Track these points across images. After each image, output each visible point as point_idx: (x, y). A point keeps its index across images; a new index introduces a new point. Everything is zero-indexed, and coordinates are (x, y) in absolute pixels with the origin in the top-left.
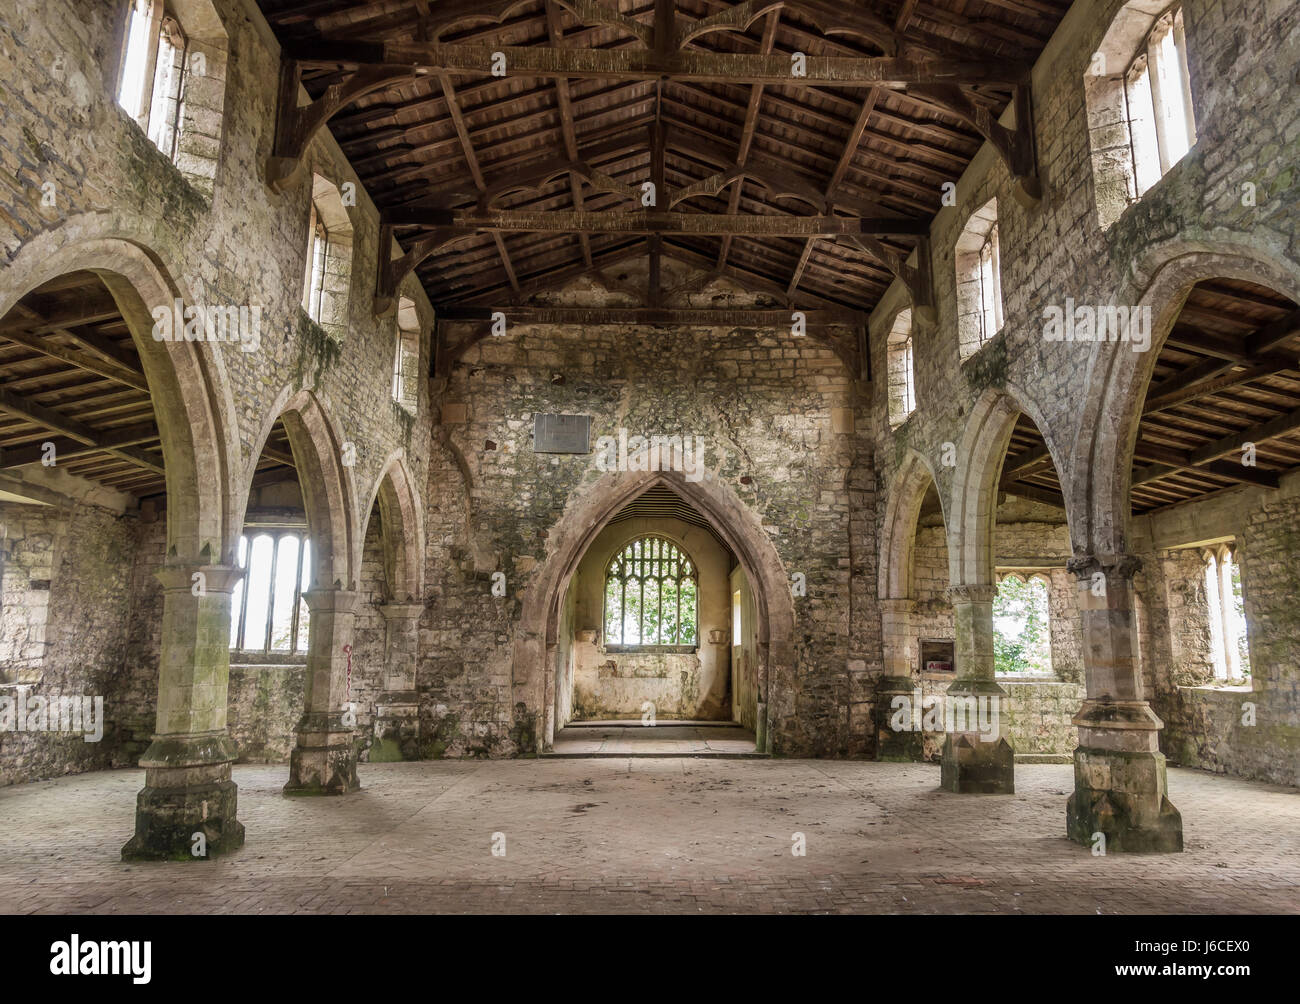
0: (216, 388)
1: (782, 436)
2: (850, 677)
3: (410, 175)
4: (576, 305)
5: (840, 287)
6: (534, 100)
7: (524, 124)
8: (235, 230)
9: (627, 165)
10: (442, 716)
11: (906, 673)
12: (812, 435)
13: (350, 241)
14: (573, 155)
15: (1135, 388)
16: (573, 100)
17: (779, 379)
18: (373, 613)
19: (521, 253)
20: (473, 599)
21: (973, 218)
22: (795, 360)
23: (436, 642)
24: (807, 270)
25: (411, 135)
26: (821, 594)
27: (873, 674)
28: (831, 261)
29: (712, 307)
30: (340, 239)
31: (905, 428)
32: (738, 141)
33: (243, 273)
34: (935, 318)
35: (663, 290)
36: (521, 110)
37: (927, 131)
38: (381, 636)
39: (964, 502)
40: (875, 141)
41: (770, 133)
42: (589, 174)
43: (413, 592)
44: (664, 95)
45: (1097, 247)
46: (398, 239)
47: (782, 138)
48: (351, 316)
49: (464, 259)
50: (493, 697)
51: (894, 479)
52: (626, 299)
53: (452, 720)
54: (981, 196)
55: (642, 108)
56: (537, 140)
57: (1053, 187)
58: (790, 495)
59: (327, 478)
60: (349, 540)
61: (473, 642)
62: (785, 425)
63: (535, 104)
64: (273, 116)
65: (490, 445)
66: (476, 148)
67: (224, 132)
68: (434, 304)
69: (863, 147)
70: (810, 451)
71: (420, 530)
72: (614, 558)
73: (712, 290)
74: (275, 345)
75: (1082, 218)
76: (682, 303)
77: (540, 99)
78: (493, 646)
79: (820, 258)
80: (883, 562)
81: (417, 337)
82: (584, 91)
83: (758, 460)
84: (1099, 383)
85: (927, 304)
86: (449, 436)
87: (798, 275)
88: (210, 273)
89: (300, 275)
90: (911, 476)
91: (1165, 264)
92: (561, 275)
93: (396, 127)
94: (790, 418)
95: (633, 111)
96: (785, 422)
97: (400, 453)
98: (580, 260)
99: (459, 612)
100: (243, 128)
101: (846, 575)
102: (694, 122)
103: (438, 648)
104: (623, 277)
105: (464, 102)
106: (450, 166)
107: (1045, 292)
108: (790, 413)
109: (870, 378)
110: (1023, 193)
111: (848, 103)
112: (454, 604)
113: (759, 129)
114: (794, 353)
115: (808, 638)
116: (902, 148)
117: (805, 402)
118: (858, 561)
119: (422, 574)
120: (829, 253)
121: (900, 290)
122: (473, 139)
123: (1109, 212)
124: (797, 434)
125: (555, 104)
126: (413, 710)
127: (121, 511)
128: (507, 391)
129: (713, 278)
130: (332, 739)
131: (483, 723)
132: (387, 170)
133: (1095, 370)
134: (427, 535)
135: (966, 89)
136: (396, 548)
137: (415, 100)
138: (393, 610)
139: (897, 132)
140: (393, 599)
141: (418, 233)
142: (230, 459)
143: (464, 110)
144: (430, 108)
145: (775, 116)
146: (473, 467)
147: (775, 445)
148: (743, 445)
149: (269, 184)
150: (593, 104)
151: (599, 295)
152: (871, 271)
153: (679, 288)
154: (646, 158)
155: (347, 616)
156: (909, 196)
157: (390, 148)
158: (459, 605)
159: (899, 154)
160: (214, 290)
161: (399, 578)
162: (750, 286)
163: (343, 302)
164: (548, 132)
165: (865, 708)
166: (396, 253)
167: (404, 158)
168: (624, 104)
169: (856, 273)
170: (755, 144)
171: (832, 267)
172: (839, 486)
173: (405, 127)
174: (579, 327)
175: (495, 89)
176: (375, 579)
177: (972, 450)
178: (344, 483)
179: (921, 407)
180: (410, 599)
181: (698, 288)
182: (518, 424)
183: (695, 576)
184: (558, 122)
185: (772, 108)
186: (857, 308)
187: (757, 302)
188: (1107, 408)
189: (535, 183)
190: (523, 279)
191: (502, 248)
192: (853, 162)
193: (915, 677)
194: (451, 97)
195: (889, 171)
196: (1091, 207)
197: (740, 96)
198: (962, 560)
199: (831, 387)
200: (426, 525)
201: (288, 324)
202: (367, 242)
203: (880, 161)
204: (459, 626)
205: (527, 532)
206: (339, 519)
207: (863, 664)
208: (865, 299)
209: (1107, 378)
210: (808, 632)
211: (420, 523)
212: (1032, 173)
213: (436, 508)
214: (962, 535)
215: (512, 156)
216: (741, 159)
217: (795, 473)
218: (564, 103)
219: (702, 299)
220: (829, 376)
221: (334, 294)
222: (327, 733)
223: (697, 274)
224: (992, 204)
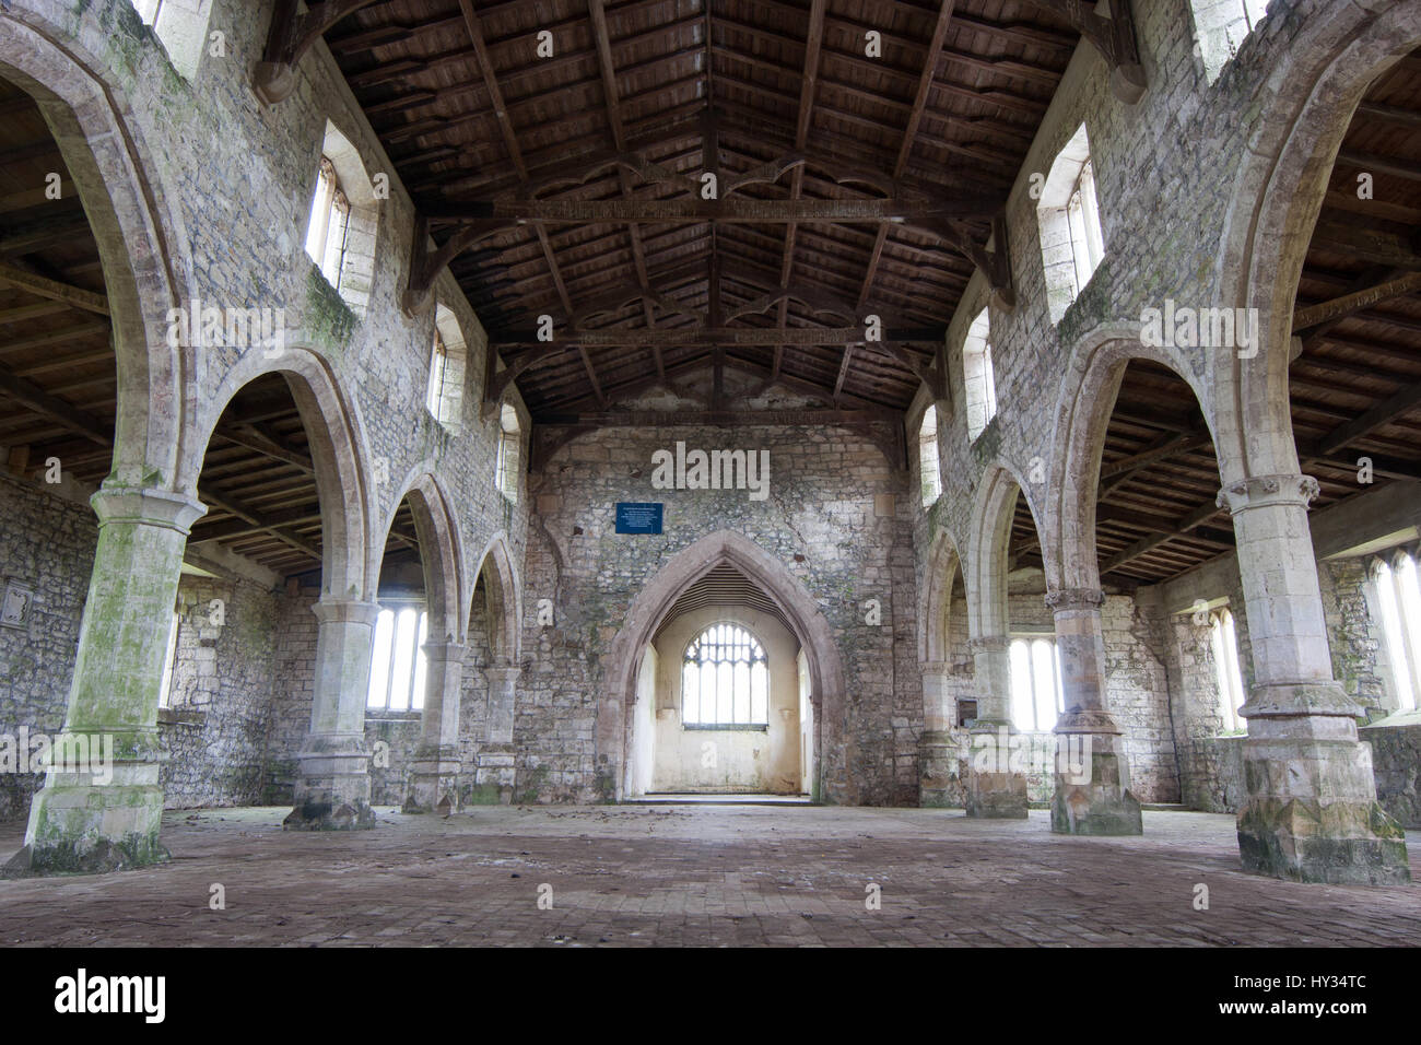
0: (363, 464)
1: (830, 519)
2: (894, 733)
3: (512, 303)
4: (652, 411)
5: (879, 389)
6: (612, 241)
7: (604, 260)
8: (380, 345)
9: (690, 290)
10: (535, 766)
11: (945, 727)
12: (857, 519)
13: (464, 356)
14: (645, 284)
15: (1090, 450)
16: (643, 240)
17: (828, 470)
18: (478, 675)
19: (604, 367)
20: (563, 664)
21: (973, 325)
22: (842, 454)
23: (531, 701)
24: (848, 375)
25: (513, 272)
26: (868, 659)
27: (917, 731)
28: (869, 367)
29: (769, 410)
30: (456, 355)
31: (934, 507)
32: (780, 268)
33: (385, 377)
34: (951, 410)
35: (726, 396)
36: (601, 249)
37: (931, 256)
38: (484, 696)
39: (979, 566)
40: (892, 265)
41: (806, 261)
42: (657, 298)
43: (512, 658)
44: (718, 233)
45: (1051, 340)
46: (502, 356)
47: (816, 264)
48: (465, 419)
49: (557, 372)
50: (579, 750)
51: (928, 553)
52: (694, 403)
53: (542, 770)
54: (978, 306)
55: (701, 244)
56: (615, 273)
57: (1022, 295)
58: (839, 572)
59: (442, 548)
60: (460, 602)
61: (562, 701)
62: (834, 511)
63: (613, 244)
64: (408, 259)
65: (578, 531)
66: (565, 281)
67: (375, 272)
68: (531, 412)
69: (882, 270)
70: (856, 532)
71: (519, 603)
72: (691, 642)
73: (768, 395)
74: (406, 435)
75: (1040, 319)
76: (742, 406)
77: (617, 241)
78: (579, 705)
79: (859, 364)
80: (922, 629)
81: (518, 438)
82: (651, 233)
83: (809, 541)
84: (1061, 448)
85: (945, 398)
86: (542, 521)
87: (841, 380)
88: (362, 376)
89: (425, 380)
90: (943, 550)
91: (1096, 350)
92: (639, 386)
93: (502, 265)
94: (838, 503)
95: (694, 247)
96: (833, 507)
97: (501, 534)
98: (654, 372)
99: (551, 675)
100: (389, 268)
101: (889, 641)
102: (743, 255)
103: (532, 705)
104: (691, 385)
105: (556, 244)
106: (544, 296)
107: (1021, 380)
108: (838, 499)
109: (907, 467)
110: (1001, 302)
111: (866, 236)
112: (547, 668)
113: (797, 257)
114: (841, 447)
115: (856, 698)
116: (914, 270)
117: (851, 489)
118: (900, 628)
119: (520, 641)
120: (865, 360)
121: (925, 391)
122: (563, 274)
123: (1058, 310)
124: (844, 518)
125: (629, 243)
126: (510, 760)
127: (271, 586)
128: (593, 485)
129: (769, 385)
130: (443, 767)
131: (571, 772)
132: (494, 300)
133: (1056, 438)
134: (524, 608)
135: (953, 222)
136: (497, 619)
137: (517, 244)
138: (492, 672)
139: (909, 257)
140: (494, 662)
141: (516, 352)
142: (371, 520)
143: (555, 251)
144: (528, 250)
145: (810, 247)
146: (564, 550)
147: (825, 526)
148: (797, 528)
149: (405, 311)
150: (660, 242)
151: (670, 402)
152: (902, 375)
153: (740, 394)
154: (704, 286)
155: (456, 665)
156: (925, 309)
157: (496, 283)
158: (550, 668)
159: (913, 274)
160: (364, 389)
161: (500, 645)
162: (801, 390)
163: (458, 405)
164: (622, 267)
165: (908, 761)
166: (500, 367)
167: (508, 290)
168: (684, 242)
169: (890, 376)
170: (795, 270)
171: (869, 372)
172: (881, 563)
173: (508, 265)
174: (654, 428)
175: (580, 234)
176: (479, 646)
177: (983, 520)
178: (456, 553)
179: (945, 489)
180: (509, 663)
181: (756, 394)
182: (601, 512)
183: (765, 660)
184: (632, 258)
185: (805, 241)
186: (893, 407)
187: (808, 405)
188: (1068, 469)
189: (613, 308)
190: (605, 389)
191: (587, 362)
192: (875, 283)
193: (953, 732)
194: (544, 240)
195: (906, 289)
196: (1046, 309)
197: (779, 232)
198: (979, 615)
199: (872, 470)
200: (524, 598)
201: (416, 420)
202: (477, 358)
203: (898, 281)
204: (549, 687)
205: (608, 605)
206: (451, 584)
207: (906, 720)
208: (901, 400)
209: (1067, 445)
210: (856, 693)
211: (519, 596)
212: (1008, 286)
213: (532, 584)
214: (979, 593)
215: (595, 286)
216: (784, 283)
217: (843, 551)
218: (636, 242)
219: (760, 403)
220: (872, 467)
221: (451, 399)
222: (438, 761)
223: (755, 381)
224: (985, 311)
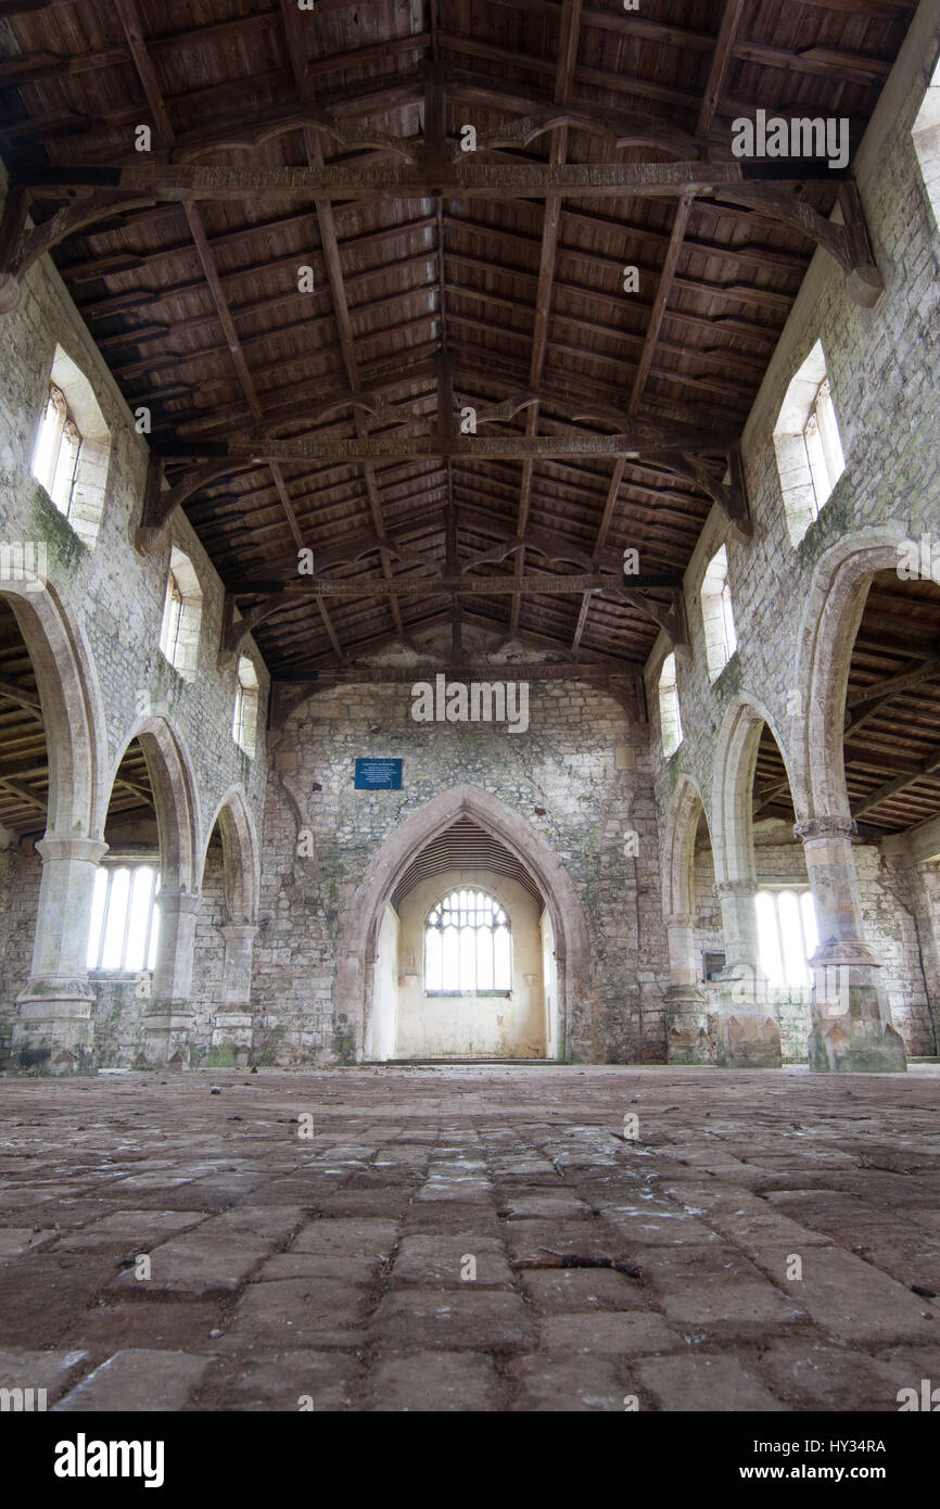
0: (91, 697)
1: (571, 772)
2: (641, 988)
3: (249, 553)
4: (391, 667)
5: (616, 642)
6: (348, 488)
7: (340, 509)
8: (110, 578)
9: (426, 543)
10: (273, 1027)
11: (692, 981)
12: (597, 772)
13: (200, 604)
14: (382, 534)
15: (835, 673)
16: (380, 489)
17: (568, 723)
18: (214, 933)
19: (342, 623)
20: (301, 921)
21: (711, 565)
22: (581, 707)
23: (268, 960)
24: (586, 628)
25: (250, 519)
26: (611, 912)
27: (664, 985)
28: (606, 618)
29: (507, 665)
30: (191, 602)
31: (675, 756)
32: (517, 517)
33: (115, 611)
34: (691, 654)
35: (465, 652)
36: (338, 497)
37: (667, 497)
38: (221, 955)
39: (723, 808)
40: (628, 509)
41: (542, 508)
42: (394, 548)
43: (249, 915)
44: (454, 483)
45: (792, 564)
46: (240, 609)
47: (552, 512)
48: (199, 665)
49: (295, 628)
50: (318, 1009)
51: (669, 803)
52: (433, 660)
53: (280, 1031)
54: (715, 545)
55: (438, 494)
56: (352, 522)
57: (760, 524)
58: (580, 825)
59: (176, 796)
60: (194, 851)
61: (300, 960)
62: (575, 764)
63: (349, 492)
64: (142, 498)
65: (317, 787)
66: (303, 530)
67: (106, 504)
68: (270, 670)
69: (618, 515)
70: (597, 785)
71: (256, 859)
72: (433, 908)
73: (506, 650)
74: (138, 673)
75: (780, 543)
76: (481, 661)
77: (353, 488)
78: (317, 962)
79: (596, 616)
80: (666, 881)
81: (256, 694)
82: (388, 481)
83: (550, 794)
84: (805, 673)
85: (684, 642)
86: (281, 778)
87: (579, 632)
88: (91, 607)
89: (158, 621)
90: (685, 800)
91: (839, 566)
92: (377, 642)
93: (239, 512)
94: (579, 757)
95: (430, 497)
96: (572, 760)
97: (238, 787)
98: (393, 629)
99: (289, 933)
100: (120, 502)
101: (632, 894)
102: (480, 504)
103: (270, 964)
104: (429, 641)
105: (292, 491)
106: (281, 545)
107: (762, 609)
108: (578, 752)
109: (647, 720)
110: (739, 533)
111: (601, 478)
112: (285, 925)
113: (533, 505)
114: (580, 701)
115: (600, 953)
116: (650, 513)
117: (591, 742)
118: (643, 881)
119: (257, 899)
120: (603, 612)
121: (665, 638)
122: (300, 522)
123: (797, 533)
124: (585, 771)
125: (365, 492)
126: (247, 1021)
128: (332, 741)
129: (508, 641)
130: (175, 1022)
131: (310, 1033)
132: (231, 549)
133: (801, 663)
134: (262, 865)
135: (689, 457)
136: (234, 876)
137: (253, 490)
138: (228, 931)
139: (644, 500)
140: (231, 920)
141: (253, 604)
142: (99, 756)
143: (292, 498)
144: (265, 496)
145: (546, 494)
146: (302, 806)
147: (566, 780)
148: (537, 782)
149: (138, 548)
150: (397, 491)
151: (409, 658)
152: (640, 625)
153: (478, 650)
154: (441, 538)
155: (190, 916)
156: (662, 555)
157: (233, 531)
158: (289, 926)
159: (648, 518)
160: (93, 620)
161: (237, 902)
162: (539, 646)
163: (193, 652)
164: (360, 516)
165: (655, 1017)
166: (237, 617)
167: (245, 539)
168: (421, 491)
169: (628, 628)
170: (531, 518)
171: (607, 625)
172: (624, 815)
173: (244, 513)
174: (393, 684)
175: (316, 480)
176: (216, 904)
177: (726, 761)
178: (191, 801)
179: (686, 735)
180: (246, 921)
181: (495, 649)
182: (341, 767)
183: (508, 924)
184: (369, 507)
185: (541, 487)
186: (633, 660)
187: (546, 660)
188: (813, 694)
189: (350, 558)
190: (344, 646)
191: (325, 616)
192: (612, 528)
193: (701, 986)
194: (280, 485)
195: (643, 534)
196: (785, 533)
198: (725, 859)
199: (613, 725)
200: (262, 856)
201: (149, 660)
202: (214, 607)
203: (635, 525)
204: (287, 945)
205: (347, 860)
206: (185, 832)
207: (652, 975)
208: (638, 652)
209: (811, 669)
210: (600, 948)
211: (256, 852)
212: (746, 517)
213: (270, 841)
214: (723, 837)
215: (332, 536)
216: (521, 532)
217: (584, 804)
218: (372, 490)
219: (499, 658)
220: (612, 720)
221: (187, 646)
222: (170, 1015)
223: (493, 637)
224: (723, 549)
